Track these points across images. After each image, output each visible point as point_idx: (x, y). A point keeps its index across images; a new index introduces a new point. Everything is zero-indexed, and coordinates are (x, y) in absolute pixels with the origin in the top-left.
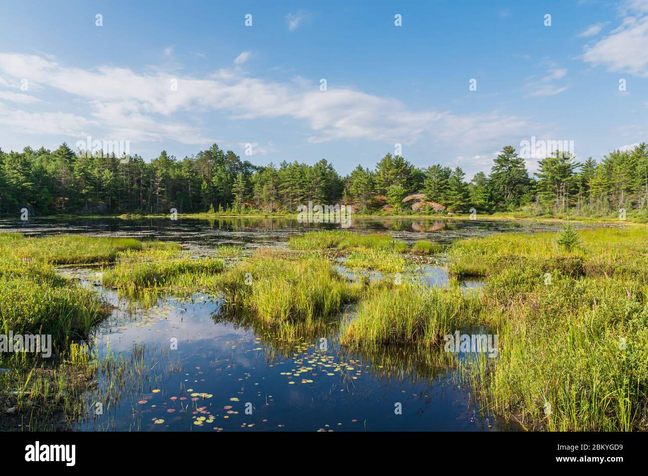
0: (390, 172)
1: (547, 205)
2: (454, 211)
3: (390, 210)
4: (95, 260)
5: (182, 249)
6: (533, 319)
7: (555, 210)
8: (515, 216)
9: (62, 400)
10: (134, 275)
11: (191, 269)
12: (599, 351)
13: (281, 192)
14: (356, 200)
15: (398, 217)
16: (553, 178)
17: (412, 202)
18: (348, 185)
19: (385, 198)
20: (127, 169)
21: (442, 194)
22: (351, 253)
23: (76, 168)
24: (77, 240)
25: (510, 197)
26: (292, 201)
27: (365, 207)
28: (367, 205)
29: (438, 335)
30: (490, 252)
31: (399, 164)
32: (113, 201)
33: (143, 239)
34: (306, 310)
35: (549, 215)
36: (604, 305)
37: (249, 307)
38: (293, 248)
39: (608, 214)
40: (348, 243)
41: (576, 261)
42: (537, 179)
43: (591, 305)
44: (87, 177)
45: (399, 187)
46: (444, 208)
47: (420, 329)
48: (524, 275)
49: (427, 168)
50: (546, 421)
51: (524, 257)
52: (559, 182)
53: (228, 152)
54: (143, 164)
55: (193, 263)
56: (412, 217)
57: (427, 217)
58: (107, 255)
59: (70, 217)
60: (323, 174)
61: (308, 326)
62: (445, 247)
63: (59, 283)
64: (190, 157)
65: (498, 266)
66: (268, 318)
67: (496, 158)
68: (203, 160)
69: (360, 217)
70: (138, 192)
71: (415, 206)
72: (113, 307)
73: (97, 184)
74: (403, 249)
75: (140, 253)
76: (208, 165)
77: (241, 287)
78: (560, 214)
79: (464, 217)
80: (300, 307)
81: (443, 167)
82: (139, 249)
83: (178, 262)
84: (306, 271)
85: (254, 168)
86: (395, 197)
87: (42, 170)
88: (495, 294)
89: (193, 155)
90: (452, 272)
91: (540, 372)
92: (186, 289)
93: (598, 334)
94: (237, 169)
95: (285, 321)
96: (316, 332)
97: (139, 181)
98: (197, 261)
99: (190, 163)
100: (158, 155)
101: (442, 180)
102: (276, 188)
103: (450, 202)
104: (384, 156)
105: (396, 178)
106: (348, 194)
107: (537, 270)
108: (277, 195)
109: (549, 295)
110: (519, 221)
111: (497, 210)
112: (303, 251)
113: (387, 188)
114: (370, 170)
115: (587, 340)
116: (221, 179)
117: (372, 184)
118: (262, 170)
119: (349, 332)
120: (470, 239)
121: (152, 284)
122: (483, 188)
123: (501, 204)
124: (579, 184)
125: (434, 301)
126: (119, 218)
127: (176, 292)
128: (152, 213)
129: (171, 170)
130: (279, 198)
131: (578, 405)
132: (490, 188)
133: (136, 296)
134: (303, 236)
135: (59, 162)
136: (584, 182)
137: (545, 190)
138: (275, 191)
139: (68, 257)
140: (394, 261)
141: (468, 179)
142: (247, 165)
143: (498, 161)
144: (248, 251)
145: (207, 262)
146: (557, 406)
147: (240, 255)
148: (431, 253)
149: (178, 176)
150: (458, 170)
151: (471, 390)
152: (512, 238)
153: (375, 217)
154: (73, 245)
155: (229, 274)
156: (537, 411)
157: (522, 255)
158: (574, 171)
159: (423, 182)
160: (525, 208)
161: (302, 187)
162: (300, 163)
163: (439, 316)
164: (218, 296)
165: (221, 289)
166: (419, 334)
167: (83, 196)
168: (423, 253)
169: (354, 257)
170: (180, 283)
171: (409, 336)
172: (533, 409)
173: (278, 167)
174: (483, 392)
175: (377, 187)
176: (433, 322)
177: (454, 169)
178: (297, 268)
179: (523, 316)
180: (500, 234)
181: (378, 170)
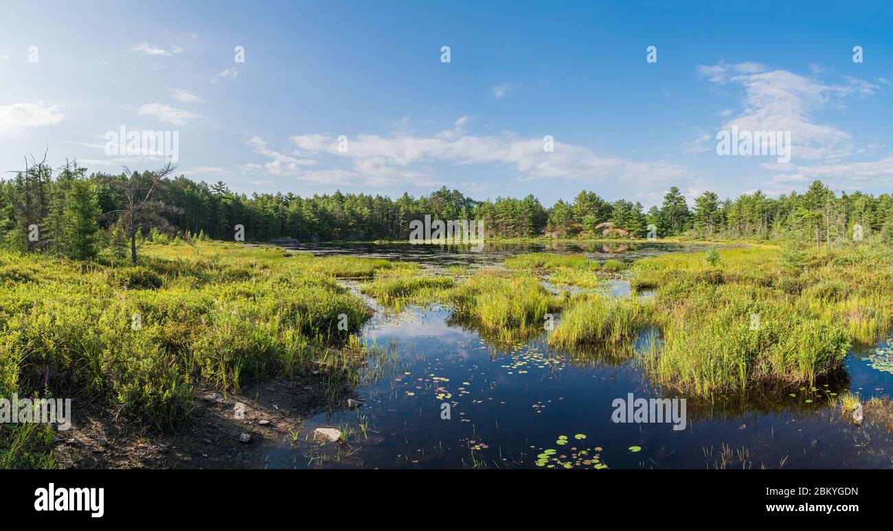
0: (586, 204)
1: (701, 231)
2: (635, 236)
3: (585, 235)
4: (360, 275)
5: (420, 268)
6: (688, 318)
7: (706, 235)
8: (679, 240)
9: (346, 372)
10: (387, 288)
11: (429, 284)
12: (729, 336)
13: (497, 221)
14: (558, 227)
15: (592, 240)
16: (705, 211)
17: (602, 229)
18: (551, 215)
19: (581, 225)
20: (380, 207)
21: (626, 223)
22: (554, 272)
23: (345, 207)
24: (348, 259)
25: (676, 225)
26: (506, 229)
27: (565, 233)
28: (567, 231)
29: (622, 334)
30: (661, 268)
31: (592, 198)
32: (369, 230)
33: (391, 260)
34: (520, 318)
35: (702, 239)
36: (732, 304)
37: (474, 315)
38: (508, 268)
39: (739, 238)
40: (552, 264)
41: (718, 273)
42: (694, 212)
43: (725, 305)
44: (353, 213)
45: (593, 217)
46: (628, 233)
47: (608, 330)
48: (683, 286)
49: (614, 202)
50: (695, 385)
51: (684, 272)
52: (709, 214)
53: (454, 191)
54: (391, 203)
55: (430, 280)
56: (603, 240)
57: (614, 240)
58: (368, 271)
59: (341, 242)
60: (531, 207)
61: (522, 331)
62: (628, 265)
63: (340, 291)
64: (425, 196)
65: (666, 280)
66: (490, 325)
67: (665, 196)
68: (435, 199)
69: (561, 241)
70: (387, 224)
71: (606, 232)
72: (374, 311)
73: (359, 218)
74: (596, 268)
75: (390, 271)
76: (439, 202)
77: (467, 300)
78: (709, 238)
79: (643, 241)
80: (515, 316)
81: (626, 202)
82: (389, 268)
83: (419, 279)
84: (519, 287)
85: (475, 202)
86: (589, 225)
87: (325, 210)
88: (663, 301)
89: (428, 195)
90: (633, 285)
91: (691, 354)
92: (426, 300)
93: (728, 324)
94: (461, 204)
95: (504, 326)
96: (528, 336)
97: (387, 215)
98: (432, 279)
99: (425, 201)
100: (401, 196)
101: (626, 211)
102: (493, 218)
103: (632, 229)
104: (580, 192)
105: (589, 210)
106: (551, 222)
107: (691, 282)
108: (494, 224)
109: (699, 300)
110: (683, 243)
111: (667, 235)
112: (516, 270)
113: (583, 218)
114: (569, 203)
115: (721, 329)
116: (449, 212)
117: (570, 214)
118: (481, 204)
119: (555, 335)
120: (646, 258)
121: (401, 295)
122: (656, 218)
123: (669, 230)
124: (721, 216)
125: (618, 309)
126: (374, 244)
127: (418, 302)
128: (397, 240)
129: (411, 206)
130: (495, 226)
131: (715, 372)
132: (661, 218)
133: (390, 304)
134: (516, 257)
135: (335, 203)
136: (725, 214)
137: (699, 220)
138: (492, 221)
139: (342, 271)
140: (589, 278)
141: (645, 211)
142: (469, 200)
143: (667, 198)
144: (472, 270)
145: (440, 279)
146: (702, 376)
147: (466, 273)
148: (617, 270)
149: (416, 211)
150: (638, 204)
151: (644, 372)
152: (676, 257)
153: (574, 241)
154: (346, 263)
155: (458, 289)
156: (689, 380)
157: (683, 270)
158: (718, 207)
159: (611, 212)
160: (686, 233)
161: (513, 216)
162: (511, 198)
163: (622, 320)
164: (450, 306)
165: (452, 300)
166: (607, 334)
167: (350, 227)
168: (611, 271)
169: (557, 275)
170: (421, 295)
171: (600, 336)
172: (687, 378)
173: (494, 202)
174: (653, 372)
175: (575, 217)
176: (617, 325)
177: (635, 204)
178: (512, 285)
179: (682, 316)
180: (668, 253)
181: (576, 203)
